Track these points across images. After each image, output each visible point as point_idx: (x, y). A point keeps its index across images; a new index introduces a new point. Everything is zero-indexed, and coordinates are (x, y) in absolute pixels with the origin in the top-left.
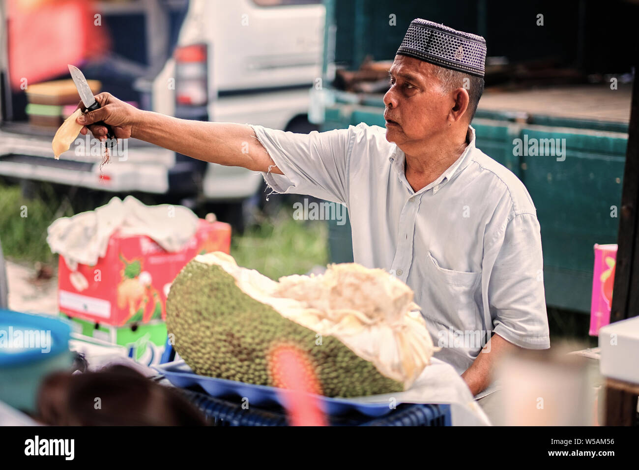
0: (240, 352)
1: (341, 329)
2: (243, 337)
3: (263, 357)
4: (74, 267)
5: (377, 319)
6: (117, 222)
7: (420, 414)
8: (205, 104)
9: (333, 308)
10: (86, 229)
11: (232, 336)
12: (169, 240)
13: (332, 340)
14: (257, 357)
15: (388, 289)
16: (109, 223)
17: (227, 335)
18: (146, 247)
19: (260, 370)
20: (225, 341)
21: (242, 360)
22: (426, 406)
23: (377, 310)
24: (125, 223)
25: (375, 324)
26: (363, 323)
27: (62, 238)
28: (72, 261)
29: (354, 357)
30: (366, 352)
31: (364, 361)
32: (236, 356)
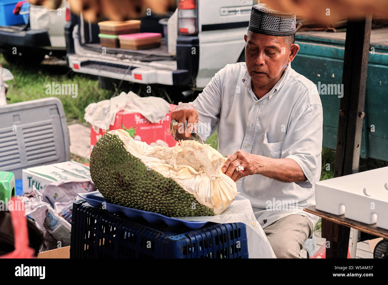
0: (123, 185)
1: (177, 175)
2: (125, 176)
3: (134, 189)
4: (97, 132)
5: (201, 172)
6: (121, 105)
7: (219, 230)
8: (196, 34)
9: (178, 164)
10: (104, 109)
11: (119, 175)
12: (152, 116)
13: (171, 181)
14: (131, 188)
15: (210, 155)
16: (117, 106)
17: (116, 175)
18: (138, 120)
19: (133, 197)
20: (115, 178)
21: (123, 190)
22: (224, 225)
23: (202, 166)
24: (127, 106)
25: (200, 174)
26: (192, 174)
27: (91, 114)
28: (96, 127)
29: (183, 192)
30: (190, 189)
31: (189, 194)
32: (121, 187)
